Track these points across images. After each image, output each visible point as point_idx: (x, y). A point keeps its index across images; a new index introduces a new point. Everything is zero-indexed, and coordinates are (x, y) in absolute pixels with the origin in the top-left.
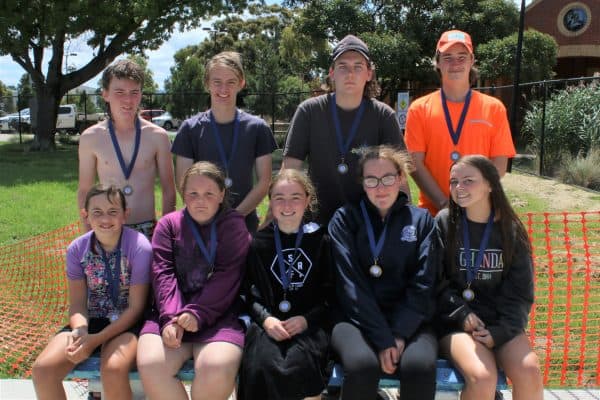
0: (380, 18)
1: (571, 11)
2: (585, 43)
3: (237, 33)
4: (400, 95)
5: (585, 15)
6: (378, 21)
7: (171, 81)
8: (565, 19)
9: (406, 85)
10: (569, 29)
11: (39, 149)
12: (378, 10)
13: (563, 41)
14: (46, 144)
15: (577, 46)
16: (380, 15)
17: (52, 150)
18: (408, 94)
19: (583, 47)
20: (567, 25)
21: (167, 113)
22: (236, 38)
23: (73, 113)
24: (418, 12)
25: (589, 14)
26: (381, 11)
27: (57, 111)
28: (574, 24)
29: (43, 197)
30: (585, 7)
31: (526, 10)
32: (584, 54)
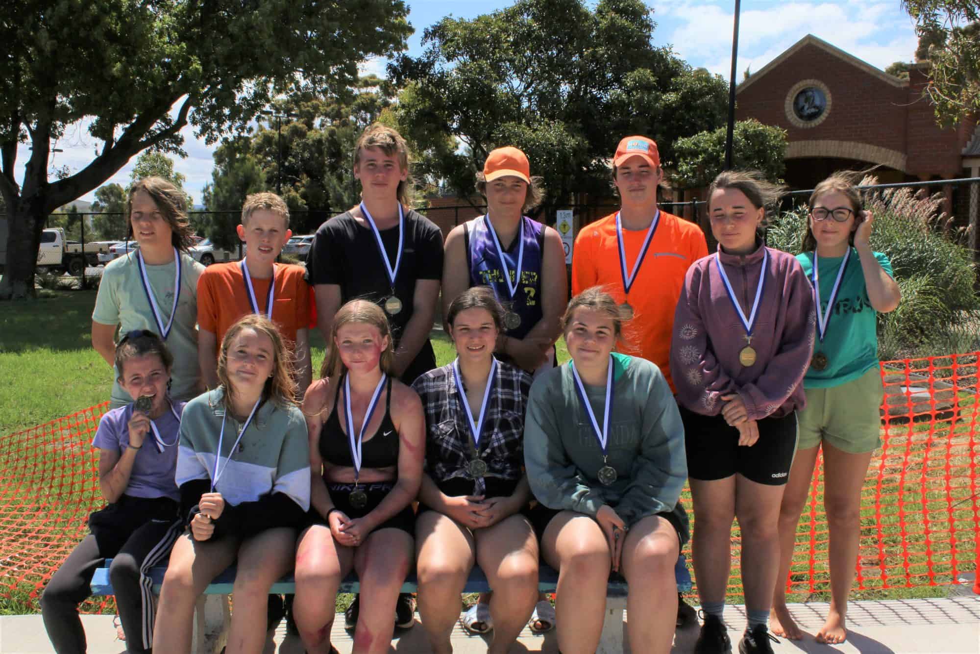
0: (530, 100)
1: (803, 92)
2: (824, 138)
3: (313, 118)
4: (559, 212)
5: (823, 99)
6: (525, 104)
7: (211, 190)
8: (796, 103)
9: (569, 199)
10: (801, 117)
11: (10, 296)
12: (526, 88)
13: (795, 135)
14: (22, 288)
15: (814, 142)
16: (529, 97)
17: (30, 298)
18: (571, 212)
19: (821, 142)
20: (799, 111)
21: (206, 241)
22: (310, 126)
23: (59, 241)
24: (586, 89)
25: (829, 98)
26: (530, 90)
27: (40, 238)
28: (808, 111)
29: (29, 370)
30: (823, 86)
31: (738, 92)
32: (824, 154)
